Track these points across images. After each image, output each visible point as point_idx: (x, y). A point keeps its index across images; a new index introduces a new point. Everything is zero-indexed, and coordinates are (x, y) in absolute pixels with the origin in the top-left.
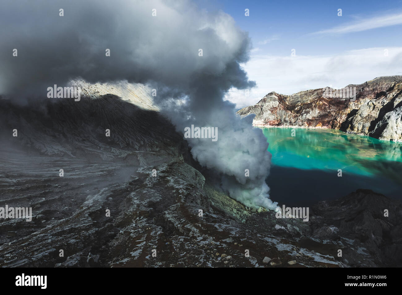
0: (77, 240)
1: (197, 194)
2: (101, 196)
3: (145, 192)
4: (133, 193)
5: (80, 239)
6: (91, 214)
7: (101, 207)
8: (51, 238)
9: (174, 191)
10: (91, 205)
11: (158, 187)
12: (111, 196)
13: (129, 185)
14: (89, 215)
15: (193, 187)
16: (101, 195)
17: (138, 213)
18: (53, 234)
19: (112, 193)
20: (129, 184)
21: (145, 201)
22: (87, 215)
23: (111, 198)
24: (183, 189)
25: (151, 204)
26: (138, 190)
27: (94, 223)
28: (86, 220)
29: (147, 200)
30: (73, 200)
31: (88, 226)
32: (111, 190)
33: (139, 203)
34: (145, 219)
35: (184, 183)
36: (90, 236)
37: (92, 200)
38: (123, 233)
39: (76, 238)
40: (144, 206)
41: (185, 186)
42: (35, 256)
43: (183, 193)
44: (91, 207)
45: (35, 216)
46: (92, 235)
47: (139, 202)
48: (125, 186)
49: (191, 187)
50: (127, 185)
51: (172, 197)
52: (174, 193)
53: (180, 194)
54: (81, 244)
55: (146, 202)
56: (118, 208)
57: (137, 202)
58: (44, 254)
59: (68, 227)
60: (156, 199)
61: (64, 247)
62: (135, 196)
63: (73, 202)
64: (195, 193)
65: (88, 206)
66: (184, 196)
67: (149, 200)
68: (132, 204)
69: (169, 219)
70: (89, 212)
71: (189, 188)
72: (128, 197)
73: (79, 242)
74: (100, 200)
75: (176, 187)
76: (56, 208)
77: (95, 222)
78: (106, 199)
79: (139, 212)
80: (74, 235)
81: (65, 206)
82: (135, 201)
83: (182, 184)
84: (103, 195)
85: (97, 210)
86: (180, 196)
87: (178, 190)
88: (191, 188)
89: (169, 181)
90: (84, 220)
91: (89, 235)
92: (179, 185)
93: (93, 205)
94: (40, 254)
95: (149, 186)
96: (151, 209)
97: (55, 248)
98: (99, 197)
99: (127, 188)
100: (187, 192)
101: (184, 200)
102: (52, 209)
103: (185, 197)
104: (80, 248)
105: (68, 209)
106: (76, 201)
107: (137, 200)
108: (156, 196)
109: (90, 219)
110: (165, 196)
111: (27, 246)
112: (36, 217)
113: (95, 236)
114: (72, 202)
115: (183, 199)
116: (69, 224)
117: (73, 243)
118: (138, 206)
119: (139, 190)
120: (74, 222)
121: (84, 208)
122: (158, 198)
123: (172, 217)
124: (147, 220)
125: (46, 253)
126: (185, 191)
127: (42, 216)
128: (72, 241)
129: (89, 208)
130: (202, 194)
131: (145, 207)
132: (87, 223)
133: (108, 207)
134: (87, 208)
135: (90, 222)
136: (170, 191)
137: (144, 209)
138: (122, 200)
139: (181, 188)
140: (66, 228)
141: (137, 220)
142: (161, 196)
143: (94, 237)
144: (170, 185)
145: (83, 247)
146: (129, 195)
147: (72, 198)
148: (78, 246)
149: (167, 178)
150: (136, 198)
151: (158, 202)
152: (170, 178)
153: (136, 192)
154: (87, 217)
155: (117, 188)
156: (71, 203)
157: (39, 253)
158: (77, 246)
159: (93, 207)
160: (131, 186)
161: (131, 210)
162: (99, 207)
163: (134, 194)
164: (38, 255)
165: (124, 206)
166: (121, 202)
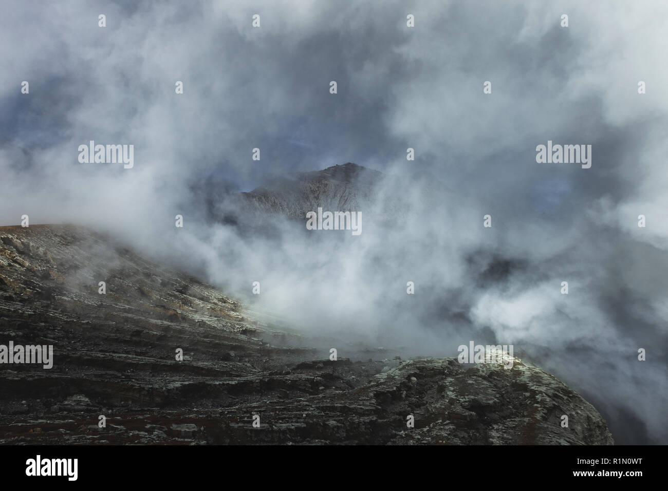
0: (339, 425)
1: (577, 413)
2: (399, 372)
3: (470, 382)
4: (450, 379)
5: (343, 423)
6: (378, 395)
7: (395, 389)
8: (312, 411)
9: (528, 394)
10: (382, 381)
11: (499, 380)
12: (415, 375)
13: (449, 364)
14: (374, 394)
15: (569, 397)
16: (400, 370)
17: (446, 413)
18: (320, 406)
19: (417, 371)
20: (447, 362)
21: (466, 397)
22: (372, 395)
23: (414, 379)
24: (547, 395)
25: (475, 406)
26: (460, 376)
27: (377, 409)
28: (367, 400)
29: (470, 396)
30: (363, 368)
31: (367, 410)
32: (418, 366)
33: (454, 398)
34: (451, 427)
35: (550, 384)
36: (360, 425)
37: (386, 374)
38: (404, 436)
39: (338, 421)
40: (461, 405)
41: (552, 391)
42: (278, 425)
43: (543, 402)
44: (382, 384)
45: (313, 377)
46: (363, 425)
47: (455, 396)
48: (440, 364)
49: (565, 395)
50: (444, 364)
51: (521, 404)
52: (526, 398)
53: (538, 403)
54: (343, 431)
55: (467, 400)
56: (424, 397)
57: (451, 394)
58: (289, 426)
59: (341, 403)
60: (487, 399)
61: (319, 427)
62: (452, 384)
63: (364, 371)
64: (574, 410)
65: (377, 382)
66: (544, 407)
67: (472, 397)
68: (443, 396)
69: (491, 440)
70: (376, 391)
71: (561, 395)
72: (440, 383)
73: (341, 427)
74: (397, 377)
75: (532, 388)
76: (342, 374)
77: (380, 407)
78: (407, 378)
79: (449, 413)
80: (339, 416)
81: (353, 374)
82: (450, 393)
83: (546, 384)
84: (403, 371)
85: (388, 391)
86: (535, 405)
87: (534, 393)
88: (565, 398)
89: (521, 373)
90: (365, 400)
91: (359, 423)
92: (540, 386)
93: (385, 382)
94: (285, 425)
95: (481, 373)
96: (471, 414)
97: (306, 424)
98: (398, 372)
99: (444, 369)
100: (554, 403)
101: (542, 417)
102: (336, 374)
103: (545, 411)
104: (339, 437)
105: (355, 380)
106: (367, 371)
107: (453, 391)
108: (489, 394)
109: (374, 401)
110: (509, 398)
111: (282, 411)
112: (314, 379)
113: (367, 427)
114: (362, 370)
115: (541, 413)
116: (343, 400)
117: (331, 427)
118: (452, 402)
119: (462, 377)
120: (351, 400)
121: (372, 384)
122: (491, 399)
123: (498, 437)
124: (454, 429)
125: (293, 425)
126: (548, 399)
127: (320, 380)
128: (332, 422)
129: (377, 385)
130: (591, 416)
131: (463, 407)
132: (366, 406)
133: (406, 390)
134: (375, 383)
135: (372, 406)
136: (520, 392)
137: (459, 409)
138: (433, 387)
139: (541, 392)
140: (337, 403)
141: (436, 424)
142: (498, 396)
143: (365, 428)
144: (521, 381)
145: (344, 437)
146: (442, 381)
147: (363, 366)
148: (338, 433)
149: (519, 366)
150: (452, 389)
151: (489, 406)
152: (525, 368)
153: (457, 379)
154: (371, 398)
155: (427, 364)
156: (360, 372)
157: (285, 423)
158: (336, 433)
159: (384, 385)
160: (451, 368)
161: (438, 405)
162: (392, 388)
163: (451, 382)
164: (282, 425)
165: (433, 398)
166: (430, 389)
